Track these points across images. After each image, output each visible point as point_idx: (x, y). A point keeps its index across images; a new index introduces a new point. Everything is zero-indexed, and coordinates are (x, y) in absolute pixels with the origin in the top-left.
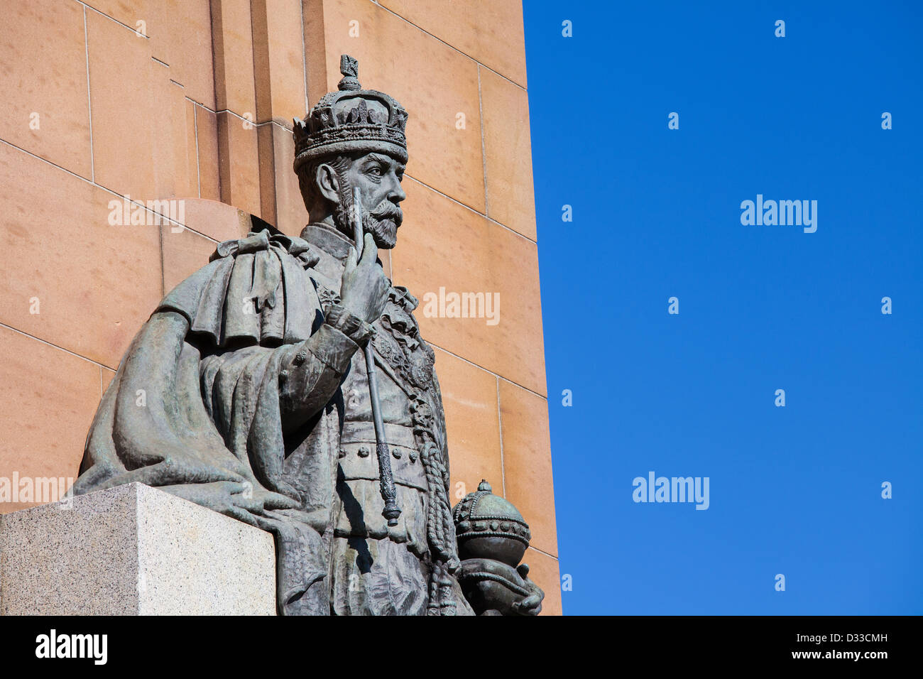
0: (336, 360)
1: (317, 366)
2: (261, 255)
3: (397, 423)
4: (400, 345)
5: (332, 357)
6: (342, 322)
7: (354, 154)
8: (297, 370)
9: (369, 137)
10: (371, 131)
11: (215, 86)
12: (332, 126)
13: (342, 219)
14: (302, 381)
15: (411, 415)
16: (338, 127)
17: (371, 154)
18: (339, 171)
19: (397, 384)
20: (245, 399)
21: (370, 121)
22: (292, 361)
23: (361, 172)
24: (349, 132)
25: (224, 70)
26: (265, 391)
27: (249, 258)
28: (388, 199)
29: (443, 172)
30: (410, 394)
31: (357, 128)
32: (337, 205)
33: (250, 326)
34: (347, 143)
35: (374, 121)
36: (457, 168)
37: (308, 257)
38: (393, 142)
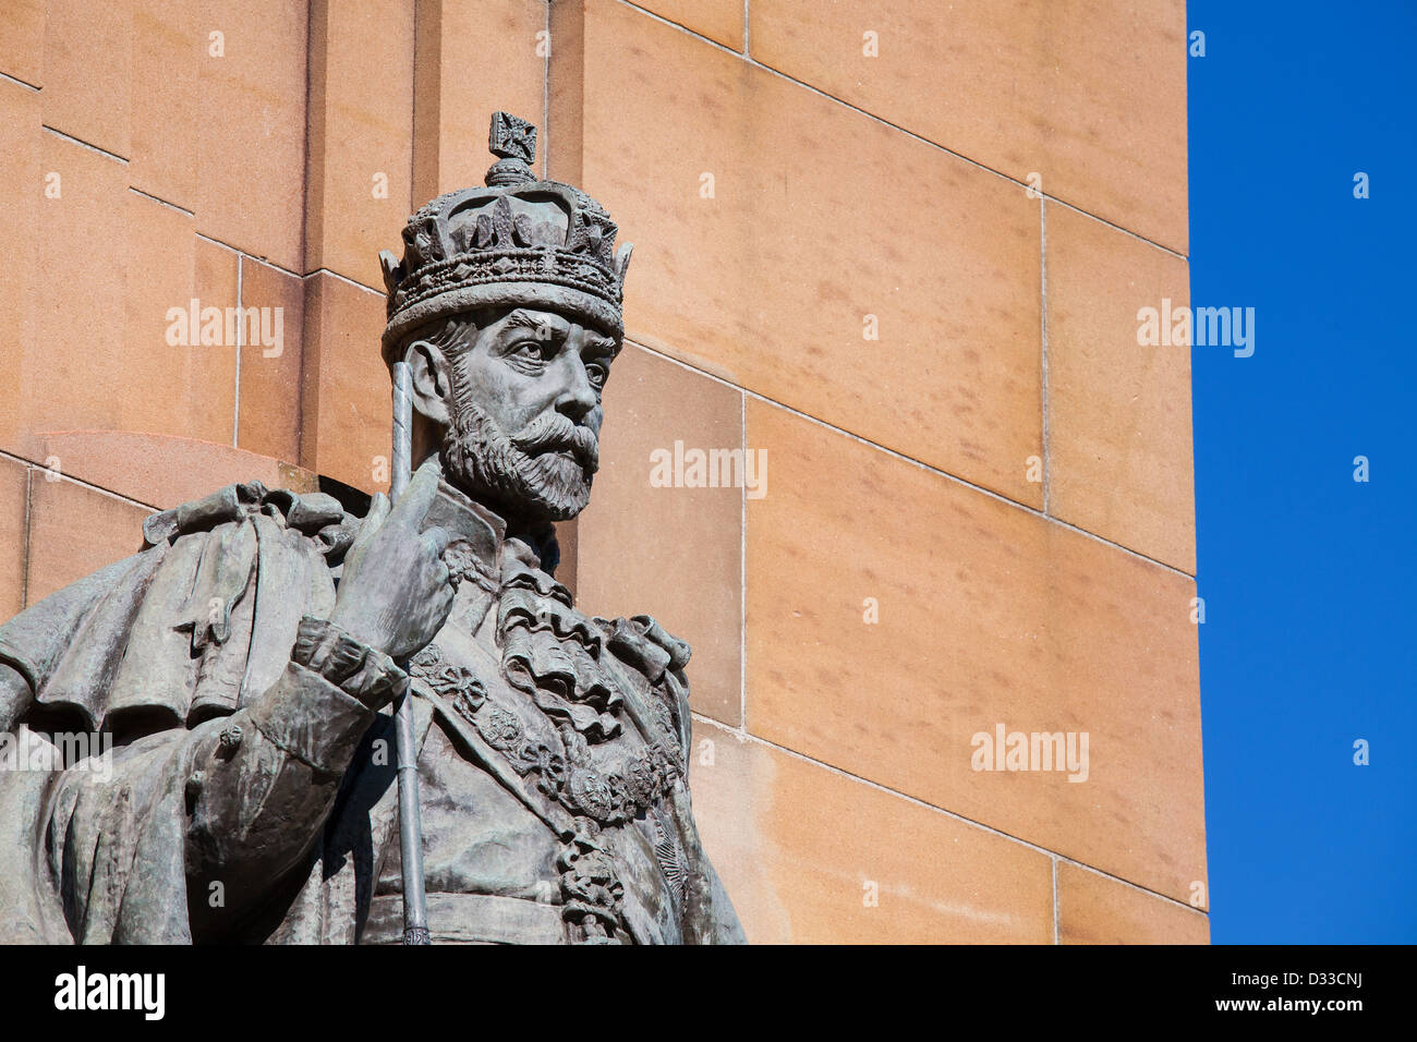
0: (311, 740)
1: (266, 756)
2: (223, 532)
3: (520, 894)
4: (557, 724)
5: (300, 735)
6: (323, 652)
7: (481, 315)
8: (222, 770)
9: (513, 275)
10: (520, 261)
11: (304, 223)
12: (439, 258)
13: (454, 458)
14: (234, 795)
15: (560, 878)
16: (451, 258)
17: (515, 312)
18: (451, 355)
19: (529, 808)
20: (114, 843)
21: (518, 242)
22: (215, 750)
23: (494, 352)
24: (472, 268)
25: (322, 187)
26: (150, 821)
27: (196, 542)
28: (558, 409)
29: (917, 414)
30: (562, 830)
31: (489, 258)
32: (445, 427)
33: (163, 684)
34: (464, 292)
35: (526, 240)
36: (960, 410)
37: (334, 534)
38: (571, 286)
